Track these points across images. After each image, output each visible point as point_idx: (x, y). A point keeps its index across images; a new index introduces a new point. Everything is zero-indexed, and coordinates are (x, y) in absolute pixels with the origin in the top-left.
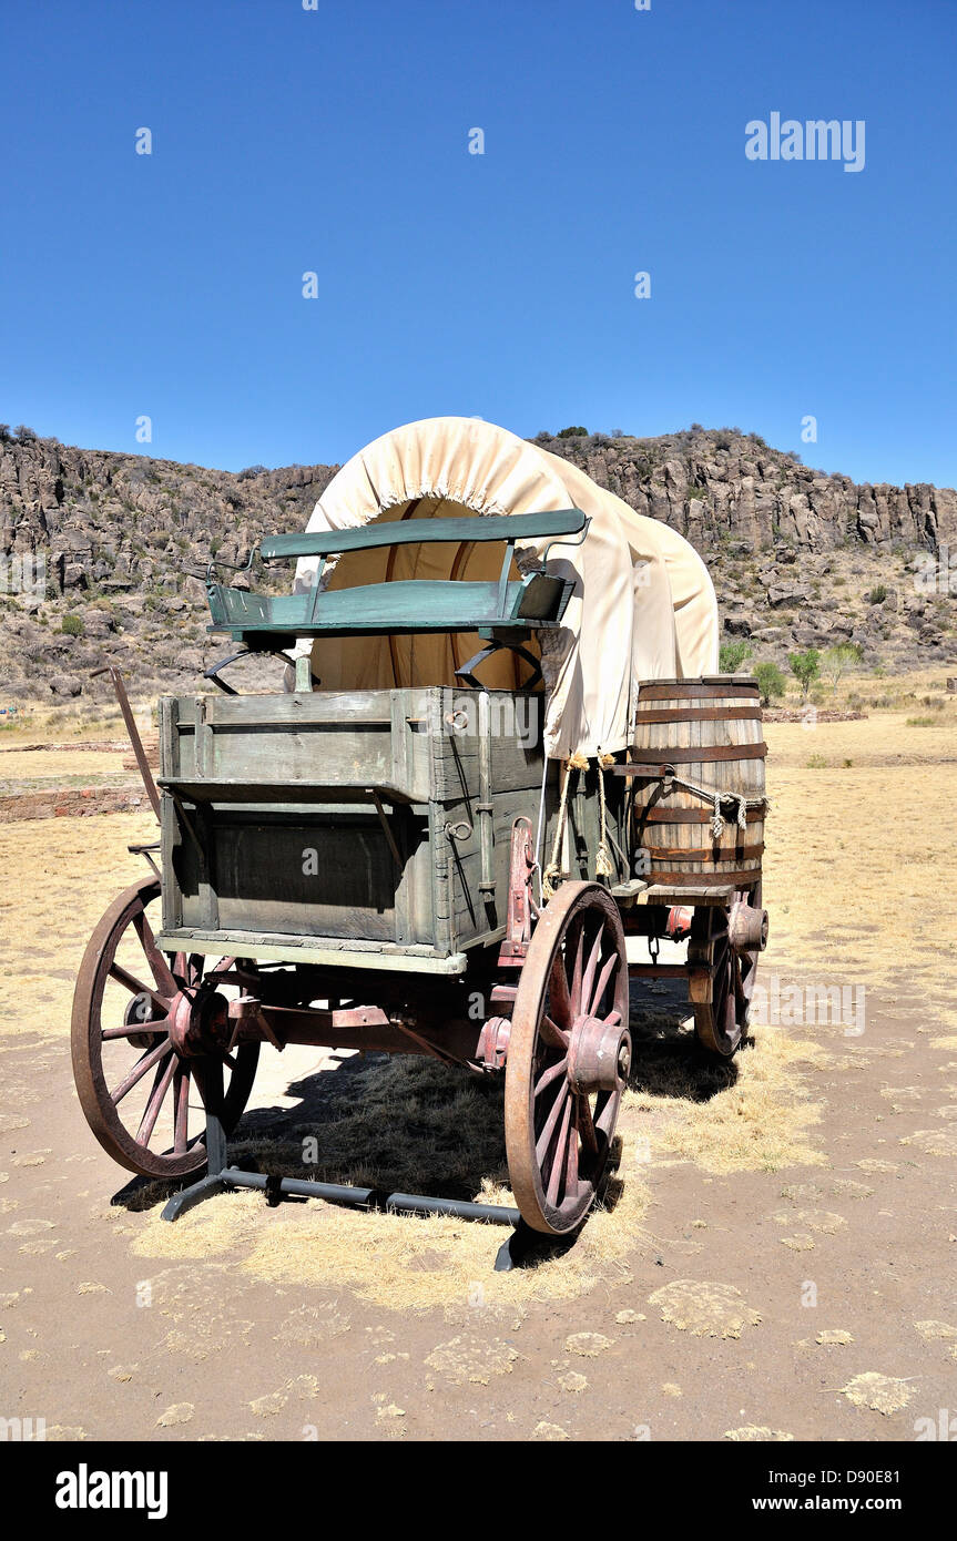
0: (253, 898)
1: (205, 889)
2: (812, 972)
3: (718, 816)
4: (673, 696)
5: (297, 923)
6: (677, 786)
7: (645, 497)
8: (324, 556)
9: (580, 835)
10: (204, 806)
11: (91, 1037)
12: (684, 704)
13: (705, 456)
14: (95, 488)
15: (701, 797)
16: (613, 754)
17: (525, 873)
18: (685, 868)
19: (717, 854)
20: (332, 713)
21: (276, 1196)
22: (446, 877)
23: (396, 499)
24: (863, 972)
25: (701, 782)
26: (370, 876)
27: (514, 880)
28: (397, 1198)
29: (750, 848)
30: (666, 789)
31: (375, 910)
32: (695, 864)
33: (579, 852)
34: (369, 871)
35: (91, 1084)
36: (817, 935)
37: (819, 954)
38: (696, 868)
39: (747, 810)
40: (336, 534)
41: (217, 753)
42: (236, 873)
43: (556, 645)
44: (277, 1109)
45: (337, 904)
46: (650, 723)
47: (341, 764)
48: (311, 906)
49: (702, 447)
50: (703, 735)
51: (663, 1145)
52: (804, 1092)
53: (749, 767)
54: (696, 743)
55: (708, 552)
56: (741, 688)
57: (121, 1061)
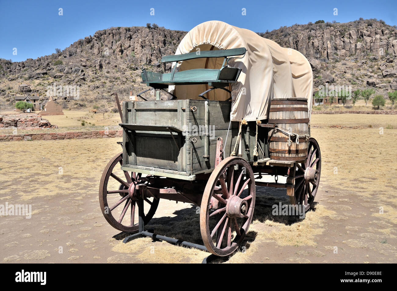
0: (145, 157)
1: (133, 154)
2: (347, 191)
3: (290, 140)
4: (278, 104)
5: (155, 164)
6: (278, 131)
7: (342, 42)
8: (177, 62)
9: (247, 144)
10: (133, 131)
11: (104, 193)
12: (282, 106)
13: (364, 28)
14: (175, 41)
15: (285, 134)
16: (261, 121)
17: (220, 153)
18: (280, 155)
19: (290, 152)
20: (164, 106)
21: (155, 239)
22: (190, 153)
23: (197, 45)
24: (364, 192)
25: (285, 129)
26: (172, 152)
27: (217, 155)
28: (185, 243)
29: (301, 150)
30: (276, 131)
31: (173, 162)
32: (283, 154)
33: (246, 149)
34: (172, 151)
35: (103, 204)
36: (355, 180)
37: (353, 185)
38: (283, 155)
39: (299, 139)
40: (182, 55)
41: (137, 117)
42: (141, 150)
43: (236, 88)
44: (169, 217)
45: (164, 160)
46: (272, 112)
47: (166, 120)
48: (158, 160)
49: (362, 25)
50: (287, 115)
51: (269, 236)
52: (322, 225)
53: (301, 126)
54: (284, 118)
55: (363, 59)
56: (300, 102)
57: (113, 199)
